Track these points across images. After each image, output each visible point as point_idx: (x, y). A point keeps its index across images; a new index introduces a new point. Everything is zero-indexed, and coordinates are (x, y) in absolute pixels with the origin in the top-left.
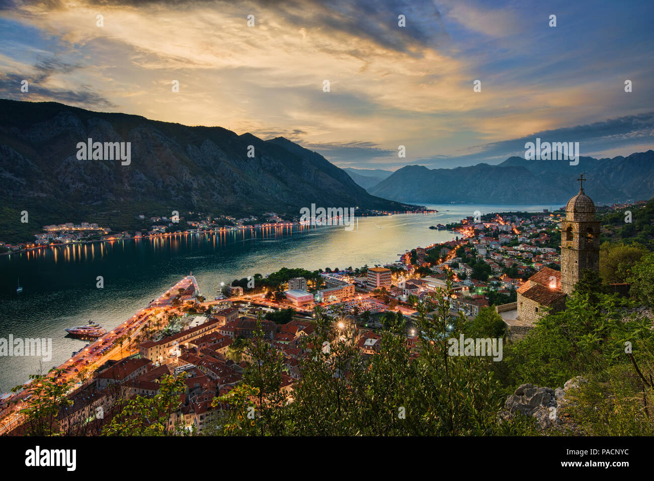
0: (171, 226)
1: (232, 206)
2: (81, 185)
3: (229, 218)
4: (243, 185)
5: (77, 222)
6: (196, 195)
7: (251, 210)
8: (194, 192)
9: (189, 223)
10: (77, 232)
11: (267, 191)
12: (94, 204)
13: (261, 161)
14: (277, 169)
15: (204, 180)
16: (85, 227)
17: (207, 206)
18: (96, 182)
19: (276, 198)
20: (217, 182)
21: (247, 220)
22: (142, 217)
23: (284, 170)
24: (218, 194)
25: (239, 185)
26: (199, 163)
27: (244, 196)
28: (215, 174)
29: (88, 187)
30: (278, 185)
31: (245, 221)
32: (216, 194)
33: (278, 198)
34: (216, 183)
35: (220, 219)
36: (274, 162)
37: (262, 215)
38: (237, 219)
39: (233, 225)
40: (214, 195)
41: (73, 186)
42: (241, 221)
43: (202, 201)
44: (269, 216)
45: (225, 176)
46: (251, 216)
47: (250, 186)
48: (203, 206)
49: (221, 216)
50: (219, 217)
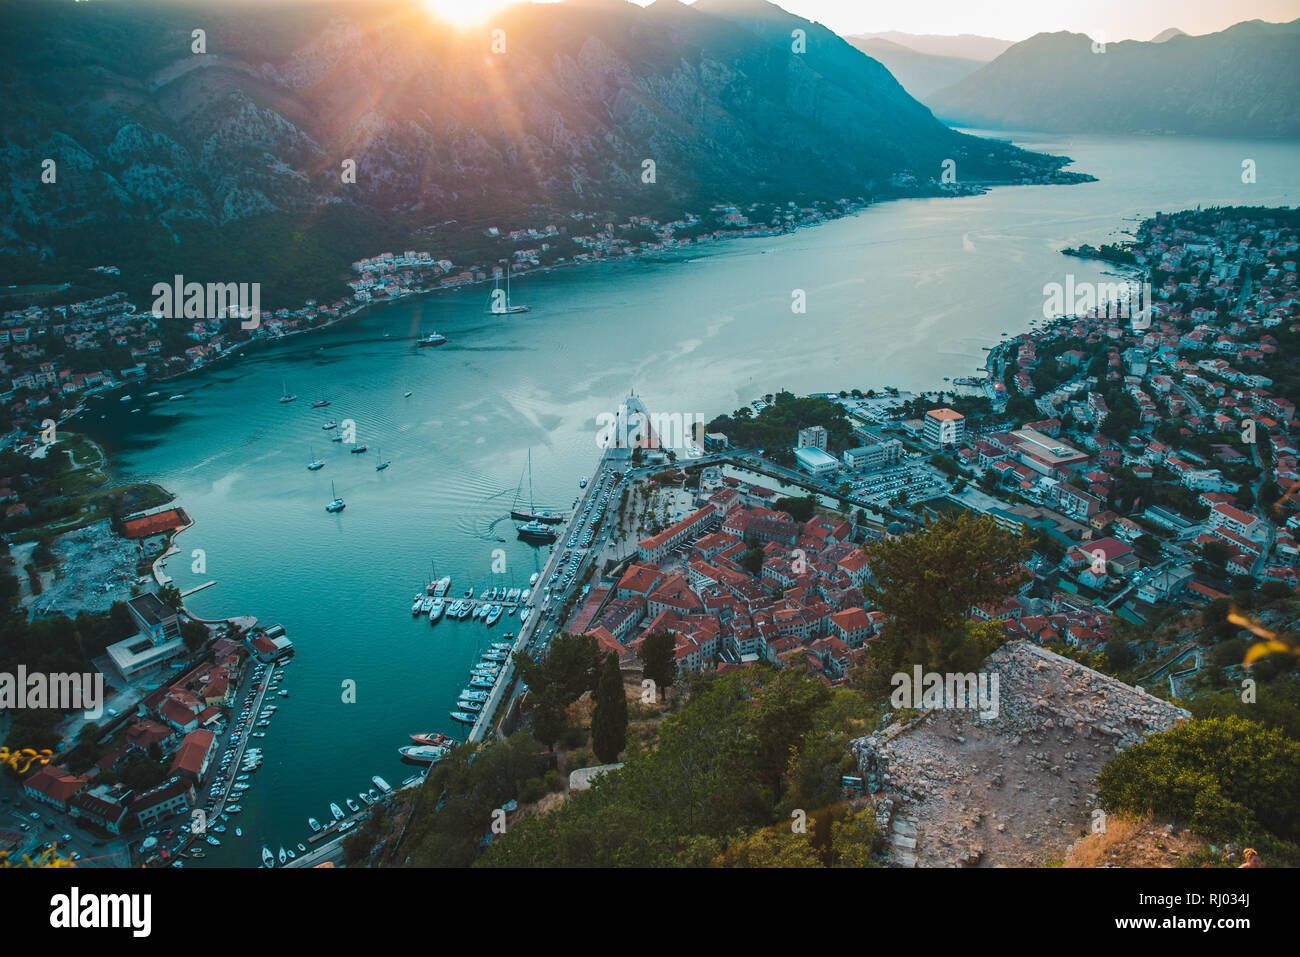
0: (548, 251)
1: (649, 193)
2: (388, 173)
3: (645, 221)
4: (667, 141)
5: (398, 251)
6: (580, 172)
7: (686, 198)
8: (575, 165)
9: (578, 240)
10: (401, 270)
11: (715, 150)
12: (413, 209)
13: (699, 70)
14: (734, 90)
15: (594, 137)
16: (411, 258)
17: (601, 195)
18: (409, 163)
19: (734, 165)
20: (617, 137)
21: (680, 224)
22: (494, 231)
23: (748, 93)
24: (621, 166)
25: (659, 140)
26: (578, 95)
28: (608, 115)
29: (399, 175)
31: (677, 229)
32: (616, 167)
33: (738, 164)
34: (614, 141)
35: (629, 225)
36: (729, 73)
37: (708, 212)
38: (663, 223)
39: (656, 241)
40: (613, 170)
41: (377, 176)
42: (668, 229)
43: (593, 184)
44: (724, 213)
45: (631, 120)
46: (687, 215)
47: (680, 141)
48: (595, 196)
49: (632, 219)
50: (628, 222)
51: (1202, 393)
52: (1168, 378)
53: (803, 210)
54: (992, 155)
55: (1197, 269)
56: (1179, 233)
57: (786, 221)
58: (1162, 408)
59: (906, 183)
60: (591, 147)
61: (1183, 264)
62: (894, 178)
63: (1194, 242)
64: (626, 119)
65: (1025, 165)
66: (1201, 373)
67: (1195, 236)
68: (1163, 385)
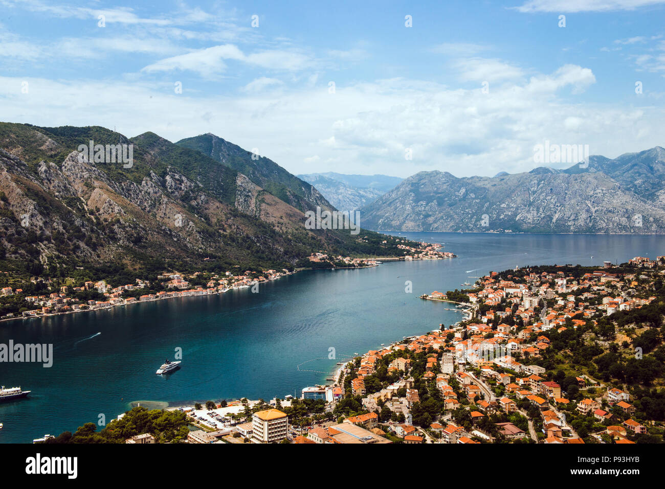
1: (108, 264)
4: (130, 227)
6: (49, 248)
7: (140, 268)
8: (45, 242)
13: (165, 181)
14: (192, 195)
17: (65, 266)
19: (185, 246)
20: (86, 223)
21: (130, 287)
23: (203, 197)
24: (86, 244)
25: (124, 228)
26: (59, 192)
27: (132, 245)
28: (84, 208)
30: (191, 223)
31: (126, 291)
32: (83, 245)
33: (189, 245)
35: (83, 288)
36: (189, 183)
37: (157, 279)
39: (104, 299)
40: (79, 247)
42: (119, 290)
43: (58, 257)
44: (169, 279)
45: (101, 211)
46: (138, 280)
47: (141, 228)
48: (58, 266)
49: (86, 284)
50: (83, 285)
51: (494, 382)
52: (471, 373)
53: (236, 278)
54: (386, 242)
55: (510, 303)
56: (503, 283)
57: (219, 284)
58: (461, 397)
59: (321, 259)
60: (61, 228)
61: (503, 300)
62: (312, 257)
63: (511, 287)
64: (98, 210)
65: (407, 248)
66: (495, 367)
67: (513, 284)
68: (467, 379)
